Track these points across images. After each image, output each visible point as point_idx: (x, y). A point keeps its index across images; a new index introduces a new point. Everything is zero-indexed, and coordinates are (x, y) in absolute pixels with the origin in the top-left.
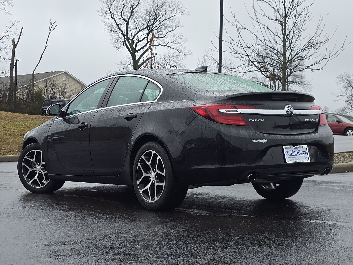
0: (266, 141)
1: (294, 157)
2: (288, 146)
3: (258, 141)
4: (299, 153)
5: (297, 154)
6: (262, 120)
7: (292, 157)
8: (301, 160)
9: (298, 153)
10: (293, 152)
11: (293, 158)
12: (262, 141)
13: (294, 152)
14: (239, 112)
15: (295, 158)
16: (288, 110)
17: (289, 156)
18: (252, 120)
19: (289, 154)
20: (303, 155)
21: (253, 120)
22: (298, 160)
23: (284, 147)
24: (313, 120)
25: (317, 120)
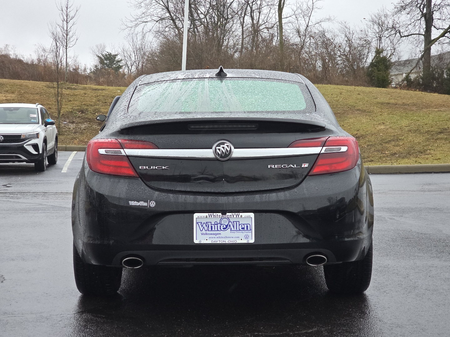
0: (153, 204)
1: (217, 234)
2: (207, 214)
3: (138, 204)
4: (232, 227)
5: (224, 228)
6: (163, 167)
7: (211, 234)
8: (232, 240)
9: (228, 227)
10: (216, 226)
11: (214, 236)
12: (145, 204)
13: (219, 225)
14: (123, 154)
15: (218, 236)
16: (218, 151)
17: (204, 232)
18: (145, 167)
19: (206, 228)
20: (240, 230)
21: (147, 167)
22: (223, 239)
23: (196, 215)
24: (292, 166)
25: (305, 166)
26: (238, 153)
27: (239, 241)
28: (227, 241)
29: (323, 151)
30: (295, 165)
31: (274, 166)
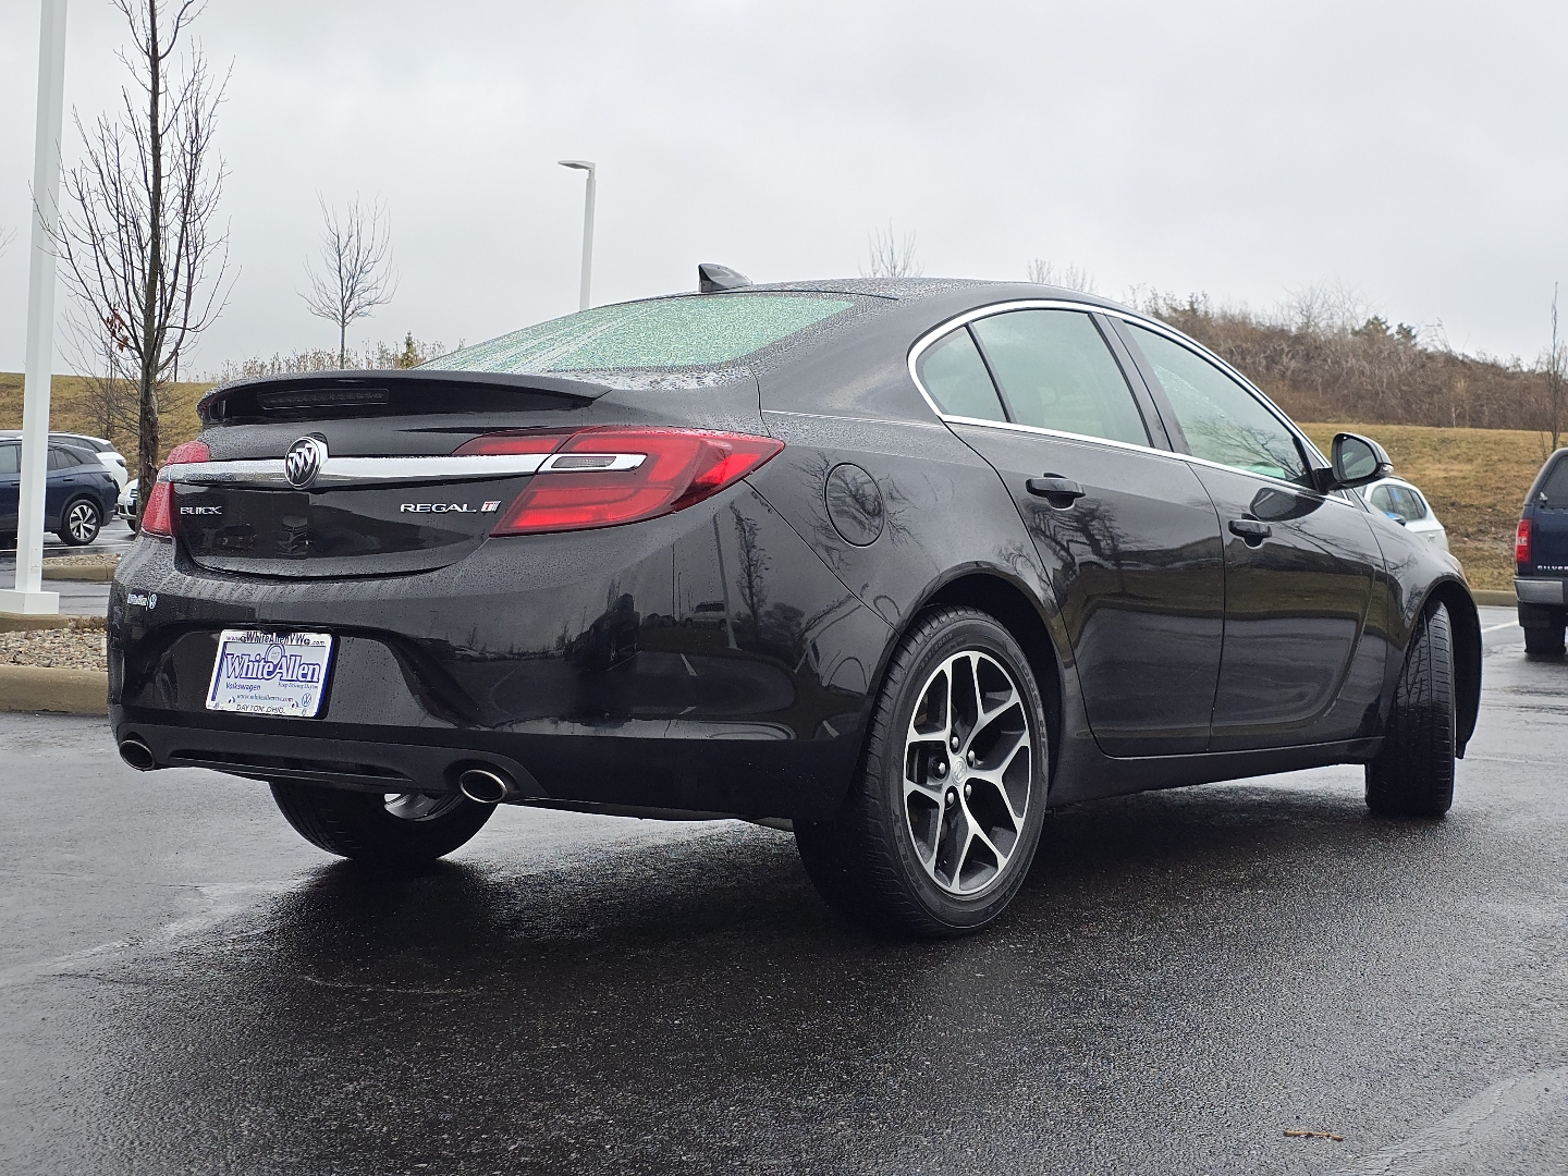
1: (251, 688)
2: (245, 632)
4: (284, 670)
5: (269, 673)
7: (243, 687)
8: (276, 705)
9: (278, 670)
10: (256, 664)
11: (245, 692)
13: (262, 663)
15: (253, 693)
16: (289, 463)
19: (237, 670)
20: (298, 680)
22: (261, 703)
23: (226, 635)
24: (457, 508)
25: (489, 510)
26: (336, 469)
27: (288, 711)
28: (267, 708)
29: (547, 467)
30: (465, 506)
31: (413, 506)
